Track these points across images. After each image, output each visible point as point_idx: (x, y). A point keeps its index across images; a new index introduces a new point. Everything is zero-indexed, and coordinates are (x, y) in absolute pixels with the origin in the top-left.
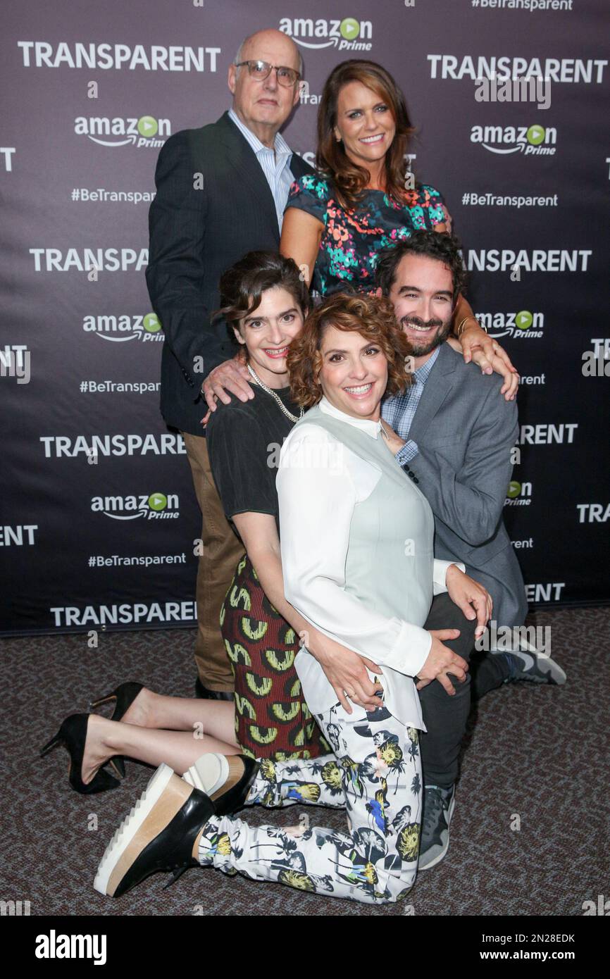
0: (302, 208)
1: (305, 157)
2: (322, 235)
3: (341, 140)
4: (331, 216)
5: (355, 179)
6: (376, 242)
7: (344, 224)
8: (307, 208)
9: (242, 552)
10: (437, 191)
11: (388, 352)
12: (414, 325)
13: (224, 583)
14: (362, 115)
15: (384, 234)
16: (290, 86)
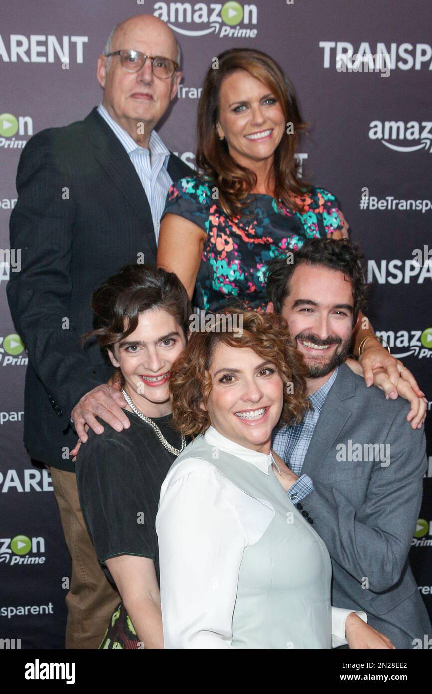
0: (181, 215)
1: (183, 158)
2: (204, 244)
3: (225, 137)
4: (213, 223)
5: (241, 183)
6: (264, 253)
7: (228, 233)
8: (186, 214)
9: (118, 601)
10: (333, 194)
11: (284, 373)
12: (310, 343)
13: (97, 636)
14: (248, 108)
15: (273, 243)
16: (166, 79)
